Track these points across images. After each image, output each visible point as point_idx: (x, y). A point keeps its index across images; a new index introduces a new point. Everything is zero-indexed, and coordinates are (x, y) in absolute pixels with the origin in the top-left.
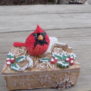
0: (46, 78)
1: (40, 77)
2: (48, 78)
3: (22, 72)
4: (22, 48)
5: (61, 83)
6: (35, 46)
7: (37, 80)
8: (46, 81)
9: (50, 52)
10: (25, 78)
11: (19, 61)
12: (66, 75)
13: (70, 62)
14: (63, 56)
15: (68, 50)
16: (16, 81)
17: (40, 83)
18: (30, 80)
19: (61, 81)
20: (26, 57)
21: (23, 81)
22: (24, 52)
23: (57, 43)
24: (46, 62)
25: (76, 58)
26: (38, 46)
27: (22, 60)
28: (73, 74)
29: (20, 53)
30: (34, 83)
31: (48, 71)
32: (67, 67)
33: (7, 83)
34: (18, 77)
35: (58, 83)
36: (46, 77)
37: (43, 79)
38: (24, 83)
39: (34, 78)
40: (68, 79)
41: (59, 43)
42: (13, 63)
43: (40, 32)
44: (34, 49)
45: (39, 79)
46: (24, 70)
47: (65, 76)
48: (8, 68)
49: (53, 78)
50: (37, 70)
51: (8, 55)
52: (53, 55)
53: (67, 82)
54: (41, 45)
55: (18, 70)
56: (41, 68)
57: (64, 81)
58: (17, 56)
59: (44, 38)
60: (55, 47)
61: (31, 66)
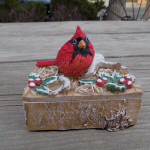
0: (89, 109)
1: (80, 107)
2: (92, 110)
3: (53, 96)
4: (50, 69)
5: (112, 119)
6: (73, 58)
7: (75, 112)
8: (88, 115)
9: (95, 73)
10: (56, 109)
11: (48, 83)
12: (120, 106)
13: (127, 84)
14: (115, 77)
15: (121, 71)
16: (41, 113)
17: (79, 119)
18: (63, 113)
19: (112, 116)
20: (58, 78)
21: (52, 114)
22: (54, 72)
23: (104, 62)
24: (90, 84)
25: (135, 80)
26: (79, 57)
27: (51, 81)
28: (131, 104)
29: (48, 74)
30: (70, 118)
31: (93, 96)
32: (123, 90)
33: (27, 117)
34: (46, 105)
35: (108, 119)
36: (89, 107)
37: (84, 110)
38: (54, 117)
39: (71, 110)
40: (124, 112)
41: (107, 63)
42: (39, 85)
43: (81, 36)
44: (71, 62)
45: (78, 112)
46: (57, 93)
47: (118, 106)
48: (32, 92)
49: (100, 110)
50: (76, 95)
51: (30, 75)
52: (100, 75)
53: (121, 117)
54: (83, 56)
55: (48, 93)
56: (83, 91)
57: (117, 115)
58: (43, 78)
59: (87, 47)
60: (100, 68)
61: (68, 87)
